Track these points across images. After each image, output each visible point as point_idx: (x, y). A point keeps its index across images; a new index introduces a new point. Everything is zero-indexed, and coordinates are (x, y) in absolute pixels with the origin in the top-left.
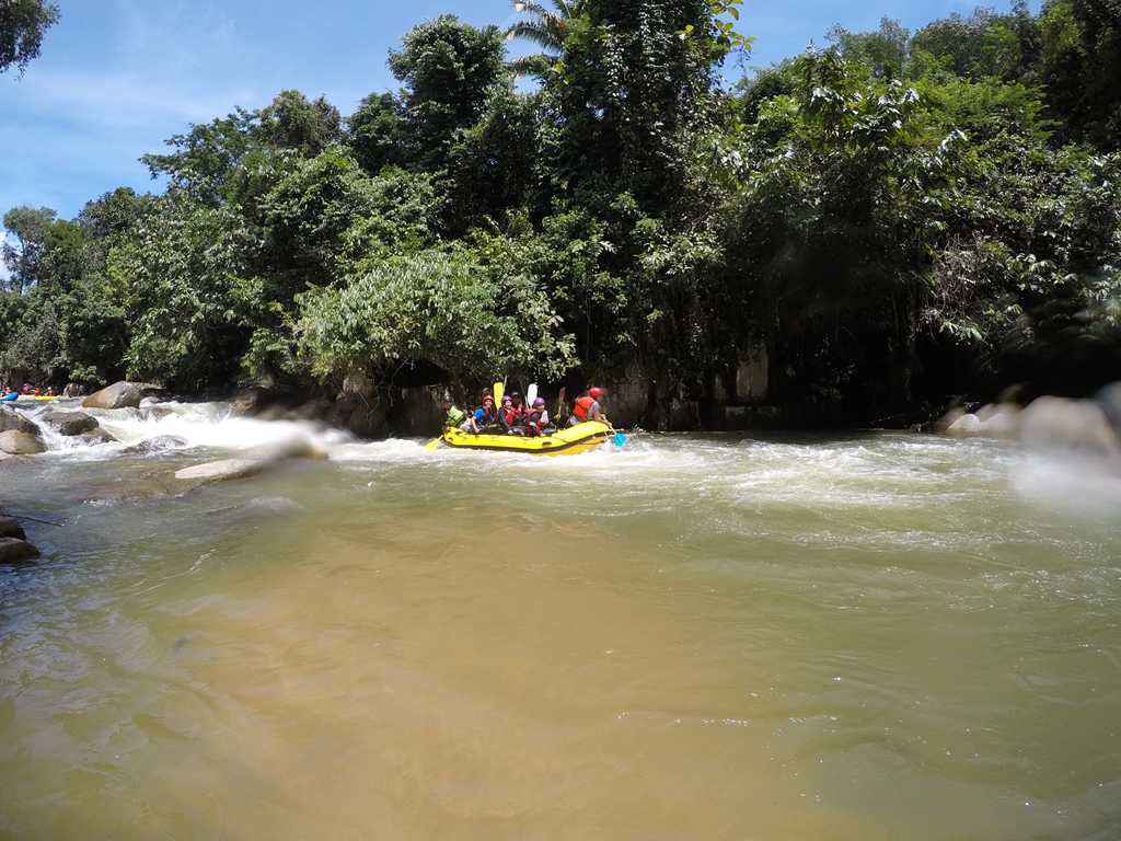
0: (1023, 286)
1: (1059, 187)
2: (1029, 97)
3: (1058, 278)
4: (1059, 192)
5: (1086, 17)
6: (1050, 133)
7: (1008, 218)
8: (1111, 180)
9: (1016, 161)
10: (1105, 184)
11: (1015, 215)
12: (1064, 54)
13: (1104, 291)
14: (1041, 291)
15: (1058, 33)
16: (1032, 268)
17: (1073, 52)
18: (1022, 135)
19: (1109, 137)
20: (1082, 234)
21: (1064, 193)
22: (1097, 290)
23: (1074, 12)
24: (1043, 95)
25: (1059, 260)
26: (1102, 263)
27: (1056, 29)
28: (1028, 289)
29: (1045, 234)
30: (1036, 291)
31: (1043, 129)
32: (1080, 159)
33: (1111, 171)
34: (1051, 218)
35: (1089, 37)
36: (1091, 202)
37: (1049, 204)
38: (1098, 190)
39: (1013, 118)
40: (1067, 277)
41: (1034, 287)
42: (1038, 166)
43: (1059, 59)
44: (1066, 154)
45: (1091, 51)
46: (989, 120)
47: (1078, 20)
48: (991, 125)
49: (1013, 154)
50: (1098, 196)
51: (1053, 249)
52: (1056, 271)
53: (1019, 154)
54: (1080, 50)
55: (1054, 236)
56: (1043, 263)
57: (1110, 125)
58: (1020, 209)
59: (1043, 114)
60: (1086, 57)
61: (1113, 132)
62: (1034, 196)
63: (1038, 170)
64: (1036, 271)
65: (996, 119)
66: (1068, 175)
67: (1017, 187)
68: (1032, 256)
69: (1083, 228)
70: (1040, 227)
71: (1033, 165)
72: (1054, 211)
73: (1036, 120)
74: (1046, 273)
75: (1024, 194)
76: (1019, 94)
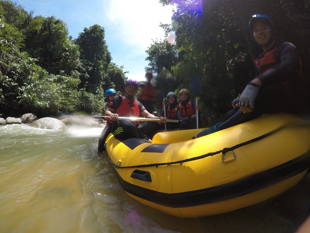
0: (4, 84)
1: (19, 61)
2: (22, 37)
3: (13, 84)
4: (18, 62)
5: (45, 27)
6: (21, 47)
7: (4, 65)
8: (32, 64)
9: (11, 51)
10: (31, 65)
11: (6, 65)
12: (34, 30)
13: (23, 89)
14: (8, 86)
15: (36, 25)
16: (7, 80)
17: (36, 31)
18: (15, 45)
19: (34, 54)
20: (21, 74)
21: (19, 63)
22: (22, 88)
23: (43, 24)
24: (25, 38)
25: (14, 79)
26: (24, 82)
27: (36, 24)
28: (5, 85)
29: (12, 72)
30: (6, 86)
31: (20, 45)
32: (26, 56)
33: (33, 62)
34: (15, 69)
35: (42, 31)
36: (26, 68)
37: (15, 65)
38: (28, 65)
39: (15, 40)
40: (15, 84)
41: (6, 85)
42: (15, 54)
43: (32, 31)
44: (23, 54)
45: (41, 34)
46: (10, 37)
47: (42, 26)
48: (10, 39)
49: (11, 49)
50: (28, 67)
51: (13, 76)
52: (13, 82)
53: (12, 50)
54: (38, 32)
55: (14, 73)
56: (10, 79)
57: (36, 51)
58: (8, 64)
59: (22, 42)
60: (38, 34)
61: (36, 53)
62: (12, 61)
63: (15, 55)
64: (8, 81)
65: (11, 38)
66: (22, 59)
67: (9, 57)
68: (8, 77)
69: (22, 73)
70: (11, 70)
71: (14, 54)
72: (16, 67)
73: (20, 43)
74: (10, 82)
75: (10, 60)
76: (20, 35)
